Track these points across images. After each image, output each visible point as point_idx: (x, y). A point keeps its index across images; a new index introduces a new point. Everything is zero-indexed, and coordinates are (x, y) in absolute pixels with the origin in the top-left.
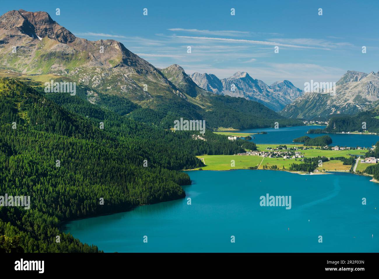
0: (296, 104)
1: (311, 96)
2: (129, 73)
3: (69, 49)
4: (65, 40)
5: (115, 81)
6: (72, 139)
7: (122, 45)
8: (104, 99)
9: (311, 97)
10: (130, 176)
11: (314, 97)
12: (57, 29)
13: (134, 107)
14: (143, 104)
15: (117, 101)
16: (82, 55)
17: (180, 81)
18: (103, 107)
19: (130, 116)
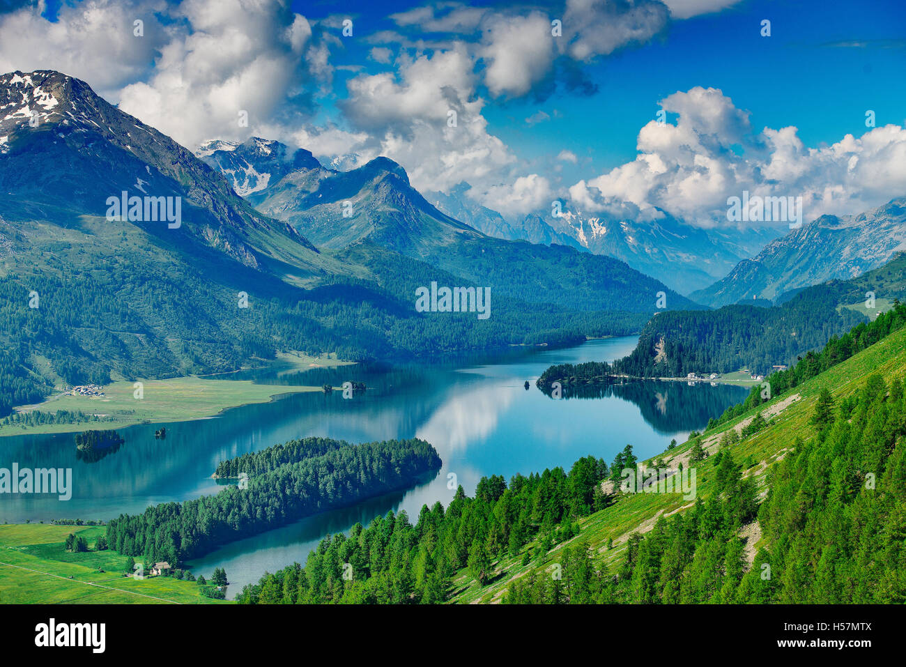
0: (762, 260)
1: (803, 236)
9: (804, 238)
11: (812, 238)
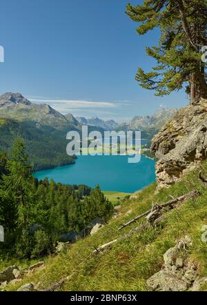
2: (52, 116)
3: (29, 107)
4: (27, 104)
5: (47, 120)
6: (31, 142)
7: (49, 106)
8: (43, 127)
10: (53, 156)
12: (24, 100)
13: (55, 129)
14: (58, 128)
15: (48, 127)
16: (34, 109)
17: (71, 120)
18: (42, 130)
19: (53, 133)
